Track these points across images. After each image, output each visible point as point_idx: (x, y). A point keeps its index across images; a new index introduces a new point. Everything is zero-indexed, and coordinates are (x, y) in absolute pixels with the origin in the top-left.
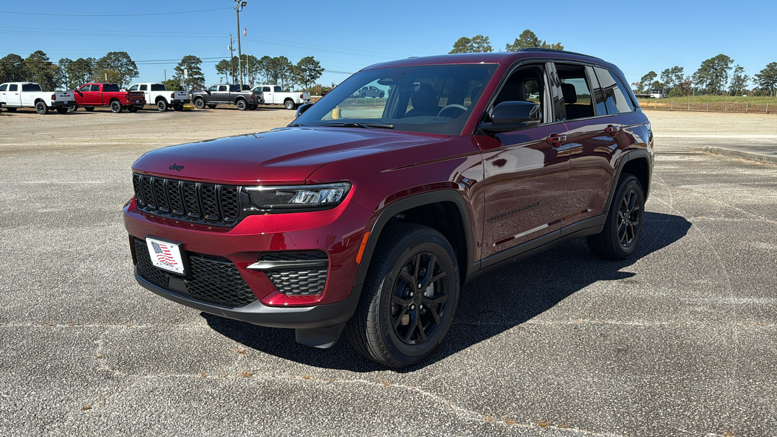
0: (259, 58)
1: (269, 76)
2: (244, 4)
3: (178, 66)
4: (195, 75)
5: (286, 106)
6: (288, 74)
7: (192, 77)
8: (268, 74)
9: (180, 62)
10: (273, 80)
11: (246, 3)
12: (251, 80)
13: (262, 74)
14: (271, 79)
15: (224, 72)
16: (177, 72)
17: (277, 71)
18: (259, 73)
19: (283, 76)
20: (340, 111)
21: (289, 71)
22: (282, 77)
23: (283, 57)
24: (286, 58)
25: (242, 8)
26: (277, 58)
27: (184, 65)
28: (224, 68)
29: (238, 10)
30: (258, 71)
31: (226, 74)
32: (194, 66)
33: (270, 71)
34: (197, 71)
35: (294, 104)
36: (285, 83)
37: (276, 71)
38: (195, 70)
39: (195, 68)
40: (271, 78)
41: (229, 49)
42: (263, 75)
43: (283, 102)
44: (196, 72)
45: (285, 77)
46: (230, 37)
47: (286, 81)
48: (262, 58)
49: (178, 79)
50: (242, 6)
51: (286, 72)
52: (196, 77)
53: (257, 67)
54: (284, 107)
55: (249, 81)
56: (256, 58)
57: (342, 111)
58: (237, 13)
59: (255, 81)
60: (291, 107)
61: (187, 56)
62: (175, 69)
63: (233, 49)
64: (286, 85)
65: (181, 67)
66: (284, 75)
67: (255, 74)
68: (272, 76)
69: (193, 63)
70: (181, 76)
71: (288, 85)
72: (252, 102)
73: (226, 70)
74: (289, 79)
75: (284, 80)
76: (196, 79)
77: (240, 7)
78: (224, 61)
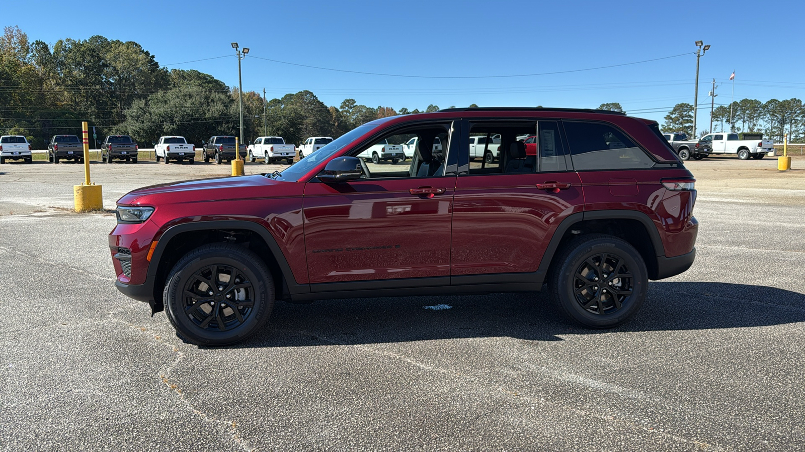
0: (764, 102)
1: (774, 122)
2: (706, 48)
3: (669, 114)
4: (686, 123)
5: (739, 156)
6: (800, 119)
7: (683, 125)
8: (772, 120)
9: (672, 109)
10: (779, 126)
11: (709, 46)
12: (751, 126)
13: (766, 119)
14: (776, 125)
15: (719, 119)
16: (666, 121)
17: (786, 115)
18: (762, 118)
19: (793, 121)
20: (789, 160)
21: (802, 115)
22: (791, 123)
23: (795, 99)
24: (799, 101)
25: (704, 52)
26: (787, 100)
27: (675, 114)
28: (720, 115)
29: (699, 55)
30: (761, 117)
31: (722, 121)
32: (686, 114)
33: (776, 116)
34: (689, 119)
35: (749, 153)
36: (794, 129)
37: (784, 116)
38: (686, 118)
39: (687, 116)
40: (777, 123)
41: (710, 95)
42: (766, 121)
43: (736, 152)
44: (687, 120)
45: (795, 122)
46: (713, 82)
47: (796, 126)
48: (768, 102)
49: (666, 128)
50: (704, 50)
51: (797, 116)
52: (687, 125)
53: (760, 113)
54: (737, 156)
55: (749, 128)
56: (760, 103)
57: (792, 162)
58: (697, 58)
59: (755, 127)
60: (745, 156)
61: (680, 104)
62: (665, 118)
63: (715, 95)
64: (795, 131)
65: (671, 116)
66: (794, 119)
67: (756, 119)
68: (778, 122)
69: (686, 111)
70: (670, 125)
71: (798, 131)
72: (696, 151)
73: (722, 117)
74: (800, 124)
75: (793, 126)
76: (687, 127)
77: (702, 51)
78: (721, 107)
